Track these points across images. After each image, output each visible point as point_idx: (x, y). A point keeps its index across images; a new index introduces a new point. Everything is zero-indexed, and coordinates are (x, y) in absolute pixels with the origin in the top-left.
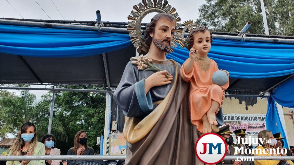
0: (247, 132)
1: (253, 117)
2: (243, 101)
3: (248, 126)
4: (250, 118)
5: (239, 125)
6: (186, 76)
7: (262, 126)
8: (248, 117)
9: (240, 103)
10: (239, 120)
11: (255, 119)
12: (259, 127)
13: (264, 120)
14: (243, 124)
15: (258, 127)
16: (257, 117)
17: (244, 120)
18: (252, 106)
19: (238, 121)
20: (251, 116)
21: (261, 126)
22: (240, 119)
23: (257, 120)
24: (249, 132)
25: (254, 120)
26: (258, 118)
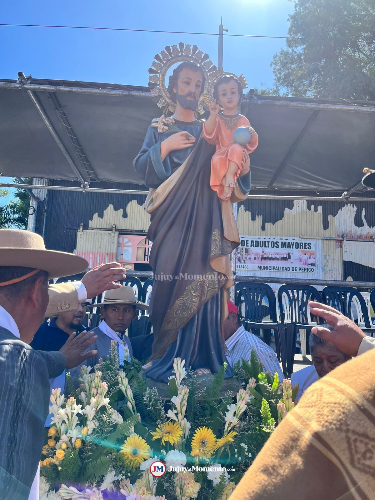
0: (258, 266)
1: (272, 242)
2: (259, 216)
3: (260, 257)
4: (267, 243)
5: (246, 255)
6: (207, 137)
7: (285, 256)
8: (263, 242)
9: (253, 219)
10: (247, 246)
11: (275, 245)
12: (280, 258)
13: (290, 248)
14: (253, 253)
15: (278, 259)
16: (278, 243)
17: (256, 246)
18: (273, 225)
19: (245, 248)
20: (269, 240)
21: (283, 257)
22: (249, 245)
23: (278, 247)
24: (261, 265)
25: (274, 247)
26: (280, 244)
